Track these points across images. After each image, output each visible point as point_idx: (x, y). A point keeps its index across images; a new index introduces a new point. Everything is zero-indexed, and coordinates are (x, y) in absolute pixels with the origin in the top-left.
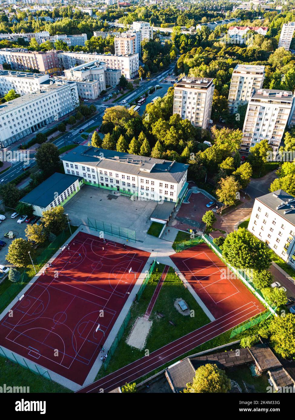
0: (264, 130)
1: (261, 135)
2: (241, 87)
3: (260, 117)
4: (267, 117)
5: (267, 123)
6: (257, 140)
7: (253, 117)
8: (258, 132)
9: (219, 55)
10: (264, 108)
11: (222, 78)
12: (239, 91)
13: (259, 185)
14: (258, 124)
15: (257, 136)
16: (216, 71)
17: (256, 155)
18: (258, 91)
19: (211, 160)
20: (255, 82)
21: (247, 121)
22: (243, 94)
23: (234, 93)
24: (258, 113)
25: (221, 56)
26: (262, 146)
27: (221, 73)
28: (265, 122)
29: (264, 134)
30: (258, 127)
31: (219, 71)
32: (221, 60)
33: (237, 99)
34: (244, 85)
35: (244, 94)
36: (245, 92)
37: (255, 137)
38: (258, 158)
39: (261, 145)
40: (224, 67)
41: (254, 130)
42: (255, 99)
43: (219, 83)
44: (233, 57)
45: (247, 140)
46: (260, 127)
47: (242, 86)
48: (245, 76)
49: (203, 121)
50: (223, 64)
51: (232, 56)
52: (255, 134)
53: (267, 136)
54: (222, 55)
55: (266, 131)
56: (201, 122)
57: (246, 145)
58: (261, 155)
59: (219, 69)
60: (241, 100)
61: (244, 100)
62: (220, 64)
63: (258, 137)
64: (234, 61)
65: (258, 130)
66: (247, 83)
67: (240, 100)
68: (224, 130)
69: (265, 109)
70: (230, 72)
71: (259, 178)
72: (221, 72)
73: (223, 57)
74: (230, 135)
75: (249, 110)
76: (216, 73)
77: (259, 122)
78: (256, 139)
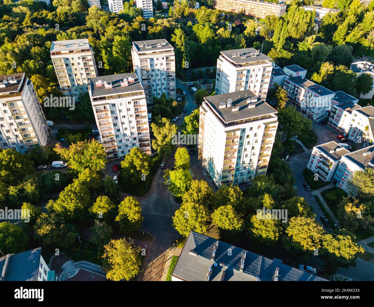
0: (126, 129)
1: (125, 135)
2: (69, 70)
3: (114, 115)
4: (122, 114)
5: (125, 120)
6: (123, 142)
7: (106, 119)
8: (119, 133)
9: (25, 25)
10: (114, 105)
11: (41, 57)
12: (69, 75)
13: (151, 204)
14: (115, 125)
15: (121, 137)
16: (29, 48)
17: (132, 171)
18: (97, 83)
19: (75, 210)
20: (85, 62)
21: (100, 125)
22: (77, 77)
23: (65, 80)
24: (109, 113)
25: (28, 27)
26: (135, 157)
27: (37, 51)
28: (123, 120)
29: (128, 132)
30: (117, 128)
31: (33, 48)
32: (30, 32)
33: (72, 85)
34: (73, 68)
35: (79, 76)
36: (79, 75)
37: (119, 139)
38: (136, 173)
39: (133, 157)
40: (37, 41)
41: (113, 132)
42: (98, 97)
43: (39, 65)
44: (44, 25)
45: (110, 145)
46: (120, 126)
47: (71, 69)
48: (70, 56)
49: (37, 135)
50: (34, 38)
51: (42, 25)
52: (117, 136)
53: (132, 133)
54: (29, 25)
55: (128, 128)
56: (34, 138)
57: (112, 151)
58: (138, 169)
59: (32, 46)
60: (78, 84)
61: (81, 83)
62: (30, 38)
63: (123, 138)
64: (46, 30)
65: (119, 130)
66: (76, 64)
67: (76, 85)
68: (73, 147)
69: (116, 105)
70: (48, 47)
71: (147, 192)
72: (35, 50)
73: (31, 27)
74: (85, 152)
75: (97, 112)
76: (29, 52)
77: (115, 121)
78: (121, 141)
